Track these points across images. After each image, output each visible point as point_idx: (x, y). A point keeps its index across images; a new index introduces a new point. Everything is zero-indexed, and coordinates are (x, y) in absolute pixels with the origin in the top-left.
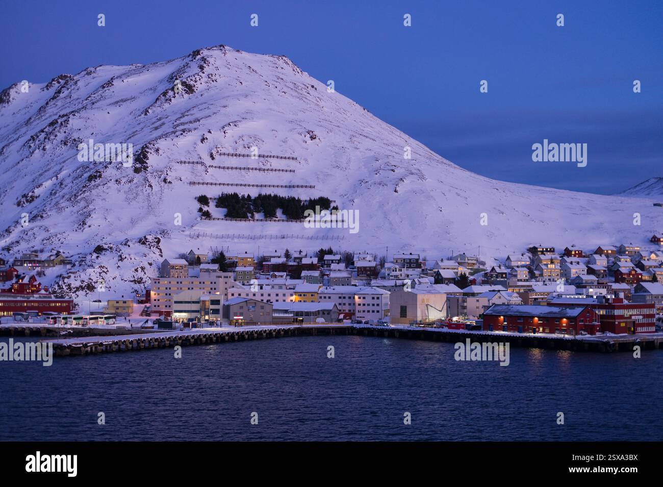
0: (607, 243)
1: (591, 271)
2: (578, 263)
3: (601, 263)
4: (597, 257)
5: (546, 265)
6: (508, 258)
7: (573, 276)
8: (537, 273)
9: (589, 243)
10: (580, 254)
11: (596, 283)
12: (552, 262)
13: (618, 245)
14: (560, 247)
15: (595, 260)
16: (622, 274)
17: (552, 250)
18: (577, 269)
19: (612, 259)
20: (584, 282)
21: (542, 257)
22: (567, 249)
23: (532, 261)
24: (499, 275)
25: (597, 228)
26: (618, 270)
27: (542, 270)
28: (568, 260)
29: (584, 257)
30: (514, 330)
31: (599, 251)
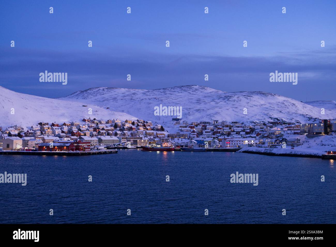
0: (67, 121)
1: (63, 132)
2: (58, 129)
3: (66, 129)
4: (64, 126)
5: (47, 130)
6: (32, 127)
7: (57, 133)
8: (43, 132)
9: (61, 121)
10: (58, 126)
11: (65, 136)
12: (48, 128)
13: (71, 122)
14: (51, 123)
15: (64, 128)
16: (74, 133)
17: (47, 124)
18: (58, 131)
19: (69, 127)
20: (61, 136)
21: (44, 126)
22: (53, 124)
23: (41, 128)
24: (30, 133)
25: (63, 115)
26: (73, 131)
27: (45, 131)
28: (54, 128)
29: (59, 126)
30: (48, 150)
31: (65, 124)
